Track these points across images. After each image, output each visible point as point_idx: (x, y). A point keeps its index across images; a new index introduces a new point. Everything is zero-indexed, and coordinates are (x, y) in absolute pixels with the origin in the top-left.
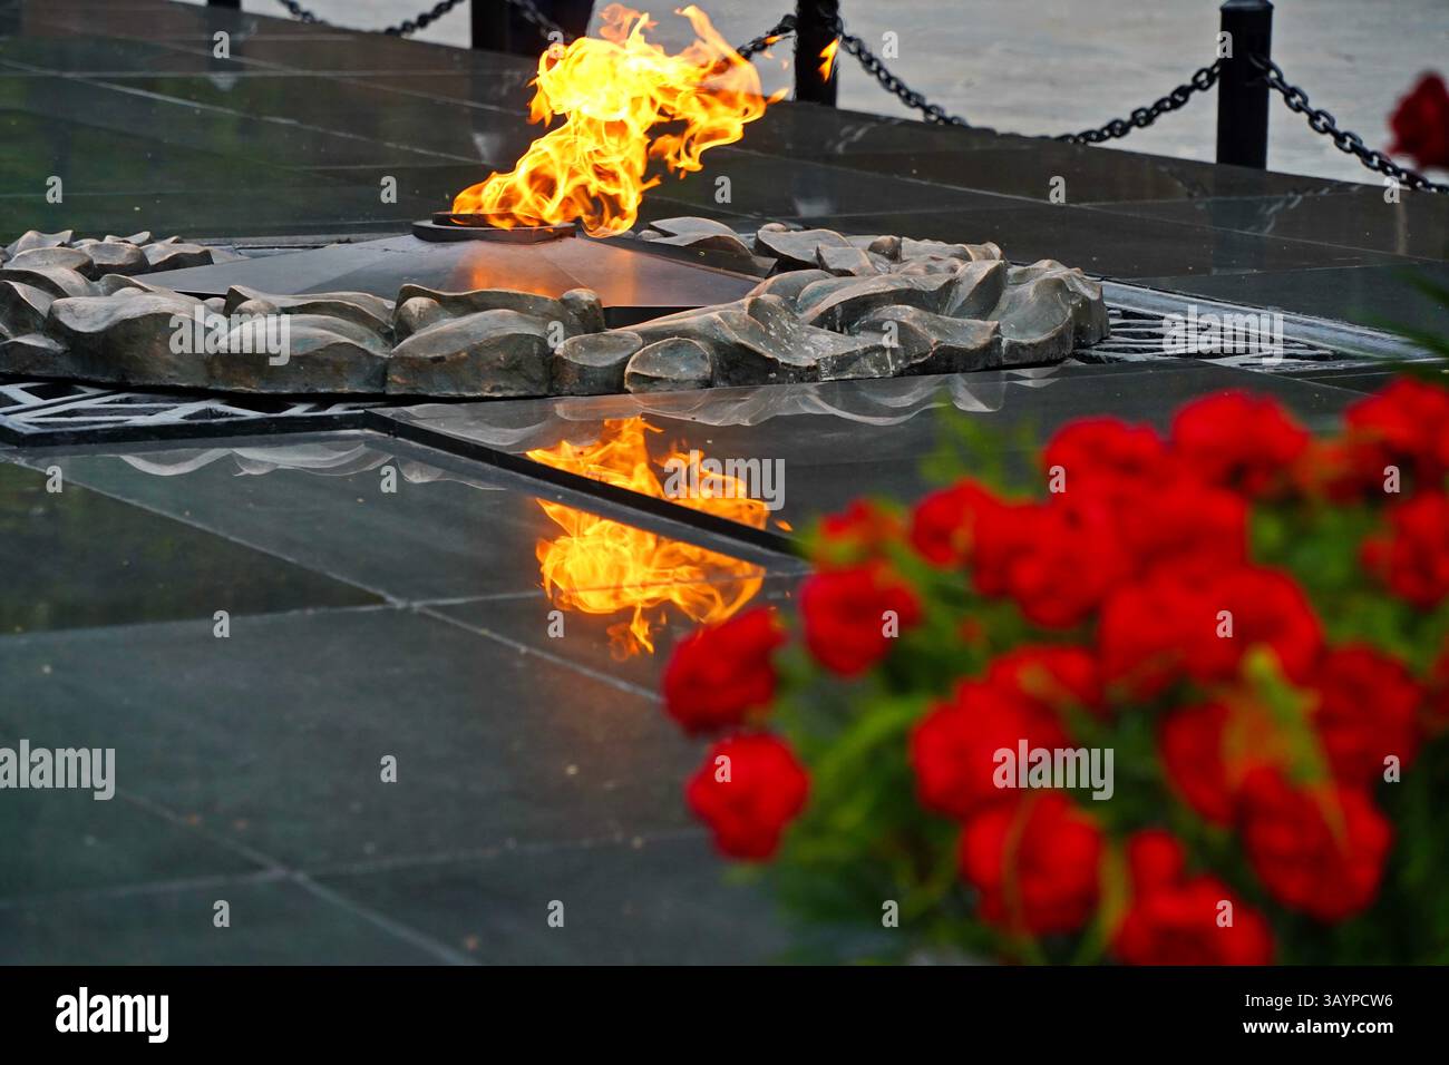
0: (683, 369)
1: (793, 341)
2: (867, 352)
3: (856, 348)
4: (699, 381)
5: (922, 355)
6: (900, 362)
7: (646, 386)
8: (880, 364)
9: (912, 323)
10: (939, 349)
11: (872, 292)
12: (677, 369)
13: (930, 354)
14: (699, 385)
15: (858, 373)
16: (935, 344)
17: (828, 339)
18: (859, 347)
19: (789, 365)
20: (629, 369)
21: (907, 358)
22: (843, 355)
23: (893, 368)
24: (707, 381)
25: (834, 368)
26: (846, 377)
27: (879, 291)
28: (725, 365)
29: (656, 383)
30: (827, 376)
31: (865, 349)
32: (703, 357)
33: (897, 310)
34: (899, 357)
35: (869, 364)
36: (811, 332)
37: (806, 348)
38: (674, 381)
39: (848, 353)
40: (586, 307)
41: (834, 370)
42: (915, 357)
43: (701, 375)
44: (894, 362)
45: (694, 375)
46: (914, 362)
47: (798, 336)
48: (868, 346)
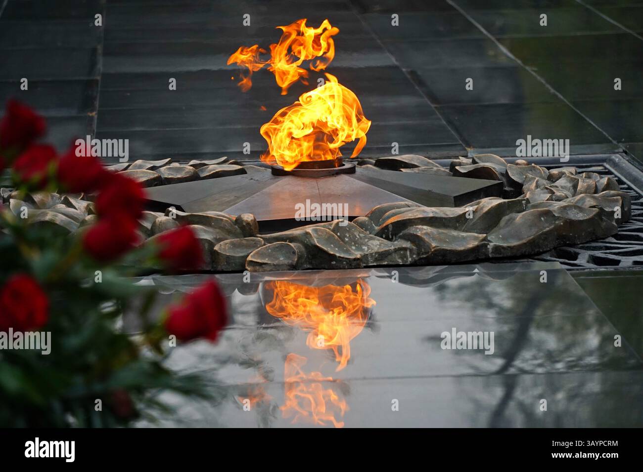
0: (281, 259)
1: (358, 244)
2: (396, 250)
3: (391, 248)
4: (289, 265)
5: (426, 253)
6: (414, 256)
7: (258, 268)
8: (403, 257)
9: (423, 236)
10: (435, 251)
11: (408, 218)
12: (277, 259)
13: (430, 253)
14: (289, 268)
15: (391, 261)
16: (433, 248)
17: (378, 243)
18: (392, 248)
19: (343, 258)
20: (249, 258)
21: (418, 254)
22: (382, 252)
23: (410, 259)
24: (293, 265)
25: (376, 259)
26: (384, 263)
27: (412, 218)
28: (310, 256)
29: (264, 266)
30: (372, 263)
31: (395, 249)
32: (294, 253)
33: (417, 228)
34: (414, 254)
35: (397, 257)
36: (371, 239)
37: (364, 247)
38: (274, 265)
39: (385, 251)
40: (244, 224)
41: (376, 260)
42: (422, 254)
43: (290, 261)
44: (411, 256)
45: (286, 262)
46: (421, 257)
47: (362, 241)
48: (397, 247)
